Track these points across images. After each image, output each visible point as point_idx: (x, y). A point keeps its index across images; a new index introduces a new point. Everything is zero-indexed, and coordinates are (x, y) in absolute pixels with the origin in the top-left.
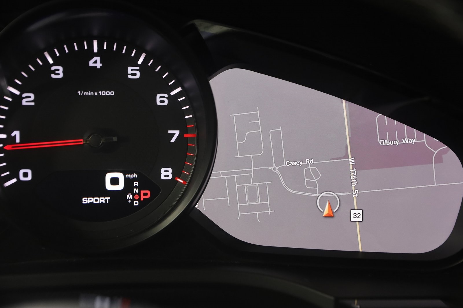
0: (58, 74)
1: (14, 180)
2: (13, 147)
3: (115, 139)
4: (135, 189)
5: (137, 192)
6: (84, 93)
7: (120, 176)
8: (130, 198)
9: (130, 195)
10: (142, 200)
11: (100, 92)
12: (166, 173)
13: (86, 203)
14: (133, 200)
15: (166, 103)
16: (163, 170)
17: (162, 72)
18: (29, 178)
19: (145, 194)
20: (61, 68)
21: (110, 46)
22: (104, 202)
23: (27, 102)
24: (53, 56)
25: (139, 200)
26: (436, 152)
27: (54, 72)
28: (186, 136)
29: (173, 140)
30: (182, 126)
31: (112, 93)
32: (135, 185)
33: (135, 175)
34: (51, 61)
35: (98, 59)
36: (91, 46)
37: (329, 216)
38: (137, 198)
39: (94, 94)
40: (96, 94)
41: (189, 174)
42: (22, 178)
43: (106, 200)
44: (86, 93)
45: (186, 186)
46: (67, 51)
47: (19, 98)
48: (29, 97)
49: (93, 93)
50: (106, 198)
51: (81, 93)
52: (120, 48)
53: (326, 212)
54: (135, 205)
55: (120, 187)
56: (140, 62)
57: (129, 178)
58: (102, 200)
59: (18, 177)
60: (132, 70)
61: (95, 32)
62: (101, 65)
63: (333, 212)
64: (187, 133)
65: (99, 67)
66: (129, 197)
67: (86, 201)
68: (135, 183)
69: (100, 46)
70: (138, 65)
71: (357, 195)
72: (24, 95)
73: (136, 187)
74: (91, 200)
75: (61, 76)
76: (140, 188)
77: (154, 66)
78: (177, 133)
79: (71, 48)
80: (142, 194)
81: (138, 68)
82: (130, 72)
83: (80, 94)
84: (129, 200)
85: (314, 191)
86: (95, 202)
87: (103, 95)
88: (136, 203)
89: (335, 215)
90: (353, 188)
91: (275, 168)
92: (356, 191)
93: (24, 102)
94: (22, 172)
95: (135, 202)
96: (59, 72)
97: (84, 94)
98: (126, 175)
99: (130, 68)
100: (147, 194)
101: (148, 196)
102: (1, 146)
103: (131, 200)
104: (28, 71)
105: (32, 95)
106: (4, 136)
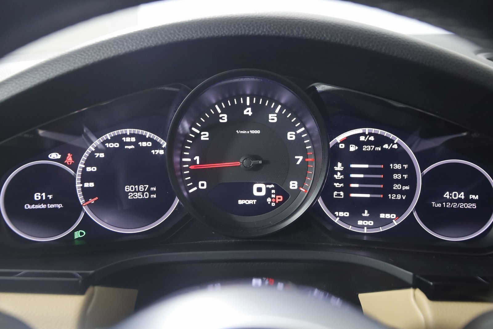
0: (224, 120)
1: (195, 188)
2: (195, 167)
3: (260, 162)
5: (274, 197)
7: (263, 186)
8: (269, 201)
9: (269, 199)
10: (277, 202)
11: (251, 131)
12: (294, 185)
14: (271, 202)
15: (294, 138)
16: (291, 182)
17: (291, 118)
18: (205, 187)
19: (279, 198)
20: (226, 116)
21: (258, 101)
22: (252, 203)
23: (204, 137)
24: (221, 107)
25: (275, 202)
27: (221, 118)
28: (307, 160)
29: (298, 163)
30: (304, 153)
31: (259, 132)
32: (272, 192)
33: (272, 186)
34: (219, 111)
35: (250, 109)
36: (245, 101)
38: (274, 201)
39: (247, 132)
41: (309, 185)
42: (200, 187)
43: (253, 202)
44: (242, 132)
45: (307, 194)
46: (230, 105)
47: (200, 135)
48: (206, 134)
49: (246, 132)
52: (264, 102)
54: (272, 205)
55: (263, 193)
56: (277, 111)
57: (269, 188)
59: (197, 186)
60: (272, 116)
61: (248, 92)
62: (251, 113)
64: (308, 158)
65: (250, 115)
67: (241, 202)
68: (272, 191)
69: (251, 101)
70: (275, 113)
72: (202, 133)
73: (273, 194)
74: (244, 202)
75: (226, 121)
76: (276, 194)
77: (286, 114)
78: (301, 158)
79: (232, 102)
80: (277, 198)
81: (276, 115)
82: (270, 118)
83: (238, 133)
84: (268, 202)
86: (246, 203)
87: (252, 133)
88: (273, 204)
93: (202, 138)
94: (200, 183)
95: (272, 203)
96: (224, 118)
98: (267, 186)
99: (270, 115)
100: (280, 198)
101: (281, 200)
102: (187, 166)
103: (270, 202)
104: (205, 118)
105: (207, 133)
106: (189, 160)
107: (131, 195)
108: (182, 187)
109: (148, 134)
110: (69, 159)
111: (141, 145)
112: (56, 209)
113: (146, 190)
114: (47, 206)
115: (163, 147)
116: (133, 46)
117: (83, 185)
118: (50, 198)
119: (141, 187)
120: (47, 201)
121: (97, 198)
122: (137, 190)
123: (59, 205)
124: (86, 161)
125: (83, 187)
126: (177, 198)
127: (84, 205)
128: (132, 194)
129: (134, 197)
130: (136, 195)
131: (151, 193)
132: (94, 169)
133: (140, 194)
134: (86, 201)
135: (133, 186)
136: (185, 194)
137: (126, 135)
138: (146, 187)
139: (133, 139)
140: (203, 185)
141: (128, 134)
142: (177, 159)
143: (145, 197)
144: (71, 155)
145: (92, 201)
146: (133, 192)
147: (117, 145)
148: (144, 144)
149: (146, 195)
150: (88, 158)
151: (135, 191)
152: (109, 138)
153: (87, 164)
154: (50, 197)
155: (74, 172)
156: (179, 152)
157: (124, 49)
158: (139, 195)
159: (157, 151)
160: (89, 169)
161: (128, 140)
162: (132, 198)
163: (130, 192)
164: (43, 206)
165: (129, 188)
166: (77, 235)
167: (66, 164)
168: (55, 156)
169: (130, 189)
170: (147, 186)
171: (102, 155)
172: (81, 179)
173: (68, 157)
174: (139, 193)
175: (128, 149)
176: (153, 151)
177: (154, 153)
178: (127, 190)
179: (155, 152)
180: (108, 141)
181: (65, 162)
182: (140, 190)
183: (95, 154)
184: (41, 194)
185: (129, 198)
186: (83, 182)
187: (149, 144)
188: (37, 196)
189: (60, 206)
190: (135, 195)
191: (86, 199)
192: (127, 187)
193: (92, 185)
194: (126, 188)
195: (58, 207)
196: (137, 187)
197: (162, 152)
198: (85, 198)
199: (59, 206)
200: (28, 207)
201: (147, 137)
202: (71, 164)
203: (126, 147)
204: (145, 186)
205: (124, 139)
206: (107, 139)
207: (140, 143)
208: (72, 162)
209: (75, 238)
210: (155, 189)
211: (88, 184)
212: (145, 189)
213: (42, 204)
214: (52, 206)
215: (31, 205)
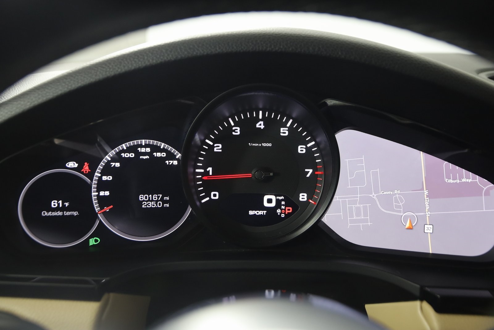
0: (237, 132)
1: (208, 199)
2: (208, 178)
3: (271, 174)
4: (282, 207)
5: (284, 208)
7: (273, 198)
9: (279, 210)
10: (287, 213)
11: (263, 144)
12: (303, 197)
13: (251, 214)
14: (281, 213)
15: (304, 152)
16: (301, 195)
17: (302, 132)
18: (217, 197)
20: (239, 128)
21: (270, 115)
22: (263, 214)
23: (217, 149)
24: (234, 120)
25: (285, 213)
26: (485, 189)
27: (234, 131)
28: (316, 173)
29: (308, 176)
30: (314, 166)
31: (270, 145)
32: (282, 204)
33: (282, 198)
34: (233, 124)
35: (262, 123)
36: (258, 114)
37: (409, 228)
38: (283, 212)
39: (259, 145)
40: (260, 145)
41: (318, 198)
42: (212, 197)
43: (264, 213)
44: (254, 144)
45: (316, 206)
46: (243, 118)
47: (213, 147)
48: (219, 146)
50: (264, 211)
51: (251, 145)
52: (276, 116)
53: (408, 225)
54: (282, 216)
55: (273, 204)
56: (288, 125)
57: (279, 199)
58: (261, 212)
59: (210, 197)
60: (283, 130)
61: (261, 106)
62: (264, 127)
63: (412, 226)
64: (317, 171)
65: (262, 128)
66: (279, 211)
67: (251, 213)
68: (282, 202)
69: (264, 115)
70: (287, 127)
71: (429, 215)
72: (215, 145)
74: (254, 212)
75: (239, 133)
76: (286, 205)
77: (298, 127)
78: (311, 171)
79: (245, 116)
80: (287, 209)
81: (287, 129)
82: (282, 131)
85: (400, 212)
86: (257, 214)
87: (264, 145)
89: (414, 227)
90: (427, 211)
91: (374, 195)
92: (428, 212)
93: (215, 150)
94: (212, 193)
96: (237, 131)
98: (277, 197)
99: (282, 129)
100: (289, 210)
101: (291, 211)
102: (200, 176)
104: (218, 130)
105: (220, 145)
106: (202, 171)
107: (145, 204)
108: (195, 197)
109: (163, 145)
110: (86, 168)
111: (155, 156)
112: (72, 216)
113: (159, 199)
114: (63, 213)
115: (177, 157)
116: (153, 60)
117: (99, 194)
118: (67, 206)
119: (155, 196)
120: (63, 209)
121: (112, 206)
122: (151, 199)
123: (75, 212)
124: (102, 170)
125: (98, 196)
126: (189, 207)
127: (99, 212)
128: (146, 203)
129: (148, 206)
130: (150, 204)
131: (164, 202)
132: (110, 178)
133: (153, 203)
134: (101, 209)
135: (147, 196)
136: (198, 203)
137: (141, 146)
138: (160, 196)
139: (148, 150)
140: (215, 195)
141: (143, 144)
142: (191, 170)
143: (159, 206)
144: (88, 164)
145: (107, 209)
146: (147, 201)
147: (132, 155)
148: (159, 155)
149: (160, 204)
150: (104, 167)
151: (149, 200)
152: (125, 148)
153: (103, 173)
154: (67, 204)
155: (90, 181)
156: (193, 163)
157: (145, 63)
158: (152, 204)
159: (171, 162)
160: (104, 178)
161: (143, 150)
162: (146, 207)
163: (144, 201)
164: (60, 213)
165: (144, 197)
166: (92, 242)
167: (82, 173)
168: (72, 164)
169: (144, 198)
170: (161, 195)
171: (118, 165)
172: (97, 188)
173: (85, 166)
174: (152, 202)
175: (143, 159)
176: (167, 162)
177: (168, 164)
178: (141, 199)
179: (169, 163)
180: (123, 151)
181: (82, 171)
182: (154, 199)
184: (58, 202)
185: (143, 207)
186: (98, 191)
187: (164, 155)
188: (54, 204)
189: (76, 213)
190: (149, 204)
191: (101, 207)
192: (141, 196)
193: (107, 193)
194: (140, 198)
195: (74, 214)
196: (151, 196)
197: (175, 163)
199: (75, 213)
200: (45, 214)
201: (162, 147)
202: (87, 173)
203: (141, 157)
204: (158, 195)
205: (139, 149)
206: (123, 149)
207: (155, 154)
208: (89, 171)
209: (90, 245)
210: (168, 199)
211: (103, 192)
212: (158, 198)
213: (59, 211)
214: (68, 213)
215: (48, 212)
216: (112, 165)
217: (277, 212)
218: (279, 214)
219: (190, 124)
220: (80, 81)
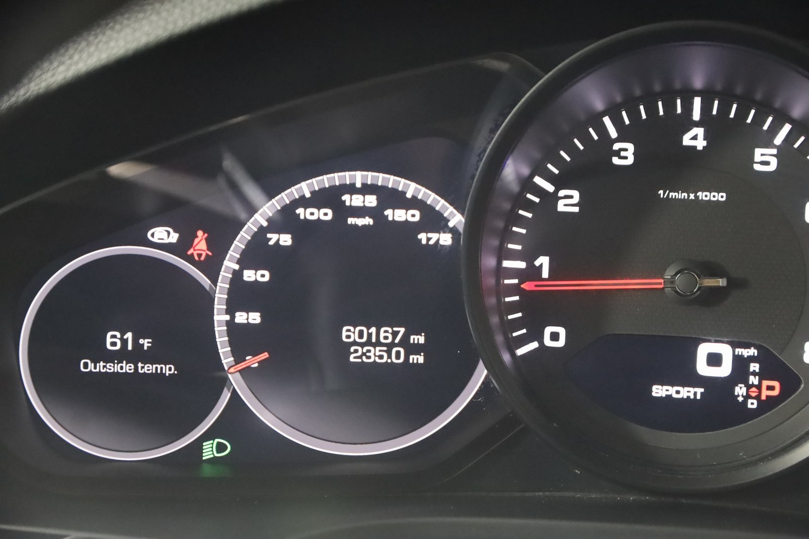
0: (626, 158)
1: (534, 345)
2: (536, 286)
3: (722, 282)
4: (751, 378)
5: (756, 382)
6: (671, 194)
7: (726, 351)
8: (740, 394)
9: (741, 388)
10: (763, 397)
11: (699, 194)
13: (659, 395)
14: (748, 397)
16: (807, 345)
18: (561, 343)
19: (770, 388)
20: (630, 147)
21: (724, 109)
22: (692, 397)
23: (565, 205)
24: (618, 122)
25: (758, 398)
27: (617, 153)
31: (722, 197)
32: (751, 370)
33: (752, 352)
34: (613, 133)
36: (688, 107)
38: (754, 395)
39: (689, 196)
40: (692, 196)
42: (548, 342)
43: (695, 394)
44: (674, 194)
46: (644, 116)
47: (553, 198)
48: (571, 197)
49: (686, 194)
50: (696, 389)
51: (664, 195)
52: (742, 114)
54: (750, 406)
55: (724, 370)
56: (779, 140)
57: (742, 356)
58: (689, 392)
59: (540, 339)
60: (762, 155)
61: (698, 84)
62: (705, 143)
65: (700, 148)
66: (740, 391)
67: (659, 391)
68: (752, 365)
69: (706, 108)
70: (775, 146)
72: (562, 193)
73: (754, 374)
74: (667, 390)
75: (630, 161)
76: (762, 375)
77: (805, 149)
79: (652, 110)
80: (764, 388)
81: (774, 151)
82: (758, 157)
83: (662, 196)
84: (738, 396)
86: (675, 396)
87: (704, 198)
88: (752, 404)
93: (561, 207)
94: (548, 330)
95: (750, 401)
96: (627, 154)
97: (670, 197)
98: (737, 350)
99: (758, 152)
100: (772, 388)
101: (776, 393)
102: (516, 281)
103: (743, 396)
104: (572, 150)
105: (576, 194)
106: (522, 265)
107: (356, 351)
108: (499, 339)
109: (411, 189)
110: (200, 245)
111: (390, 218)
112: (160, 376)
113: (397, 341)
114: (136, 368)
115: (451, 224)
117: (233, 317)
118: (145, 348)
119: (386, 332)
120: (137, 357)
121: (265, 355)
122: (374, 340)
123: (168, 366)
124: (244, 253)
125: (231, 324)
126: (481, 364)
127: (232, 370)
128: (359, 348)
129: (364, 358)
130: (371, 354)
131: (412, 349)
132: (263, 276)
133: (380, 351)
134: (237, 362)
135: (365, 329)
136: (506, 357)
137: (351, 189)
138: (399, 332)
139: (371, 201)
141: (359, 185)
142: (489, 262)
143: (395, 361)
144: (206, 235)
145: (252, 361)
146: (362, 345)
147: (326, 214)
148: (399, 215)
149: (398, 357)
150: (249, 244)
151: (369, 343)
152: (308, 195)
153: (246, 261)
154: (146, 343)
155: (209, 282)
156: (495, 242)
158: (378, 353)
159: (434, 237)
160: (249, 275)
161: (356, 201)
162: (360, 360)
163: (355, 343)
164: (128, 368)
165: (354, 333)
166: (209, 450)
167: (190, 259)
168: (161, 234)
169: (355, 337)
170: (402, 330)
171: (286, 240)
172: (229, 302)
173: (196, 241)
174: (378, 349)
175: (356, 226)
176: (423, 237)
177: (424, 242)
178: (348, 337)
179: (429, 239)
180: (303, 202)
181: (189, 253)
182: (382, 340)
183: (269, 236)
184: (122, 335)
185: (352, 359)
186: (231, 310)
187: (413, 215)
188: (112, 340)
189: (170, 369)
190: (368, 354)
191: (239, 356)
192: (348, 330)
193: (255, 318)
194: (344, 334)
195: (164, 372)
196: (373, 330)
197: (446, 239)
198: (234, 353)
199: (168, 370)
200: (88, 366)
201: (409, 195)
202: (202, 258)
203: (351, 221)
204: (395, 329)
205: (346, 198)
206: (303, 197)
207: (388, 212)
208: (207, 255)
209: (204, 458)
210: (422, 340)
211: (244, 314)
212: (394, 338)
213: (124, 362)
214: (148, 369)
215: (95, 362)
216: (270, 239)
217: (736, 394)
218: (740, 399)
219: (493, 131)
220: (198, 10)
